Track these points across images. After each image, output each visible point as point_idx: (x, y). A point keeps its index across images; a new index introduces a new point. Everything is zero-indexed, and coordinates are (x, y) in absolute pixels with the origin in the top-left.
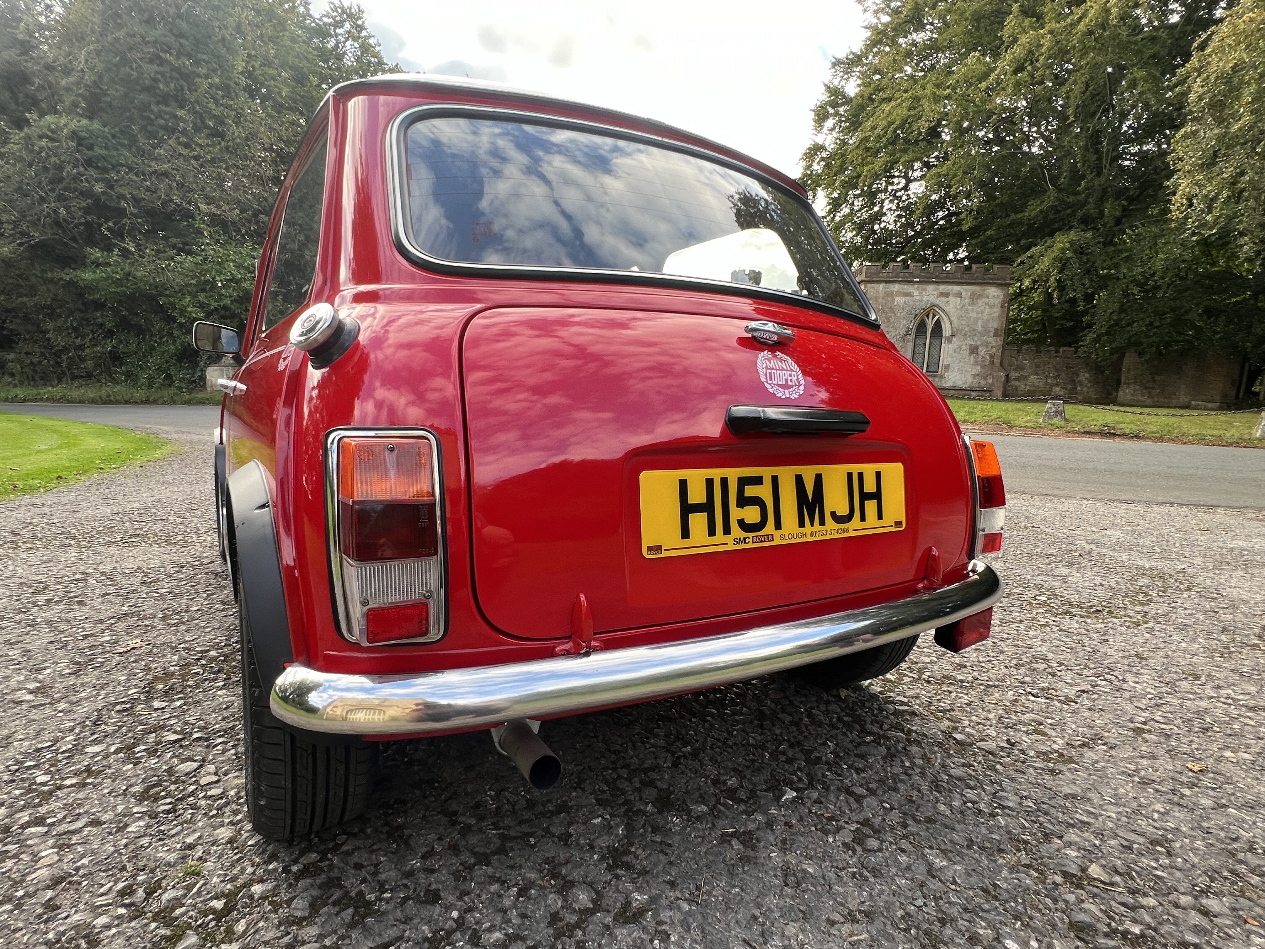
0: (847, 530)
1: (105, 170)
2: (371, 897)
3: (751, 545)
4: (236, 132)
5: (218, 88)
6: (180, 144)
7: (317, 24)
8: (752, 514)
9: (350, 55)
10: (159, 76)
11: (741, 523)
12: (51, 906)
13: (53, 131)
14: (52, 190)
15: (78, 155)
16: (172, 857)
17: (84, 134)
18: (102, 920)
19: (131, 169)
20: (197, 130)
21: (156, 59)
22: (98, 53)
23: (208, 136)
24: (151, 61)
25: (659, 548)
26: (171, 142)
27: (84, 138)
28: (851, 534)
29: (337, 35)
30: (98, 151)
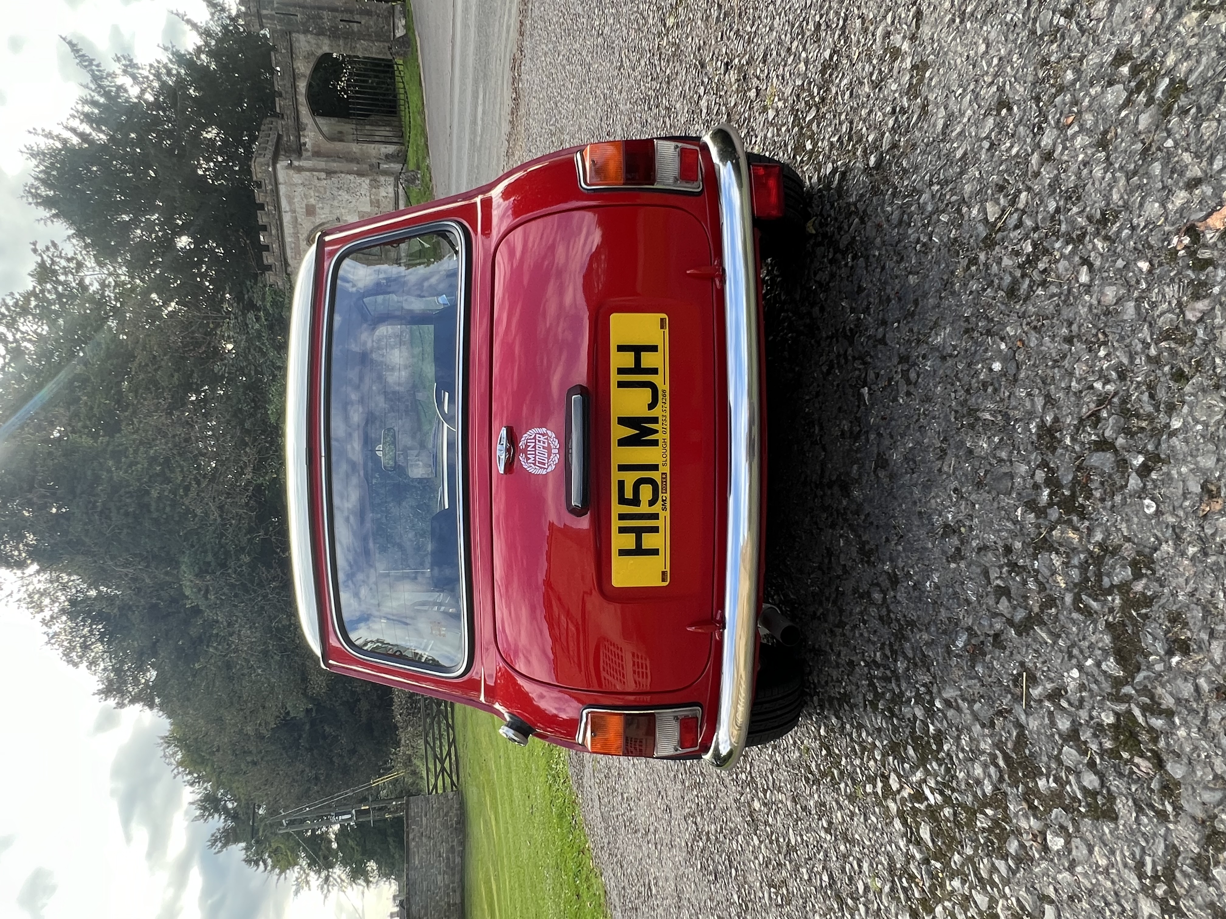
0: (664, 391)
1: (227, 553)
2: (842, 691)
3: (668, 495)
4: (160, 447)
5: (119, 461)
6: (186, 495)
7: (11, 360)
8: (646, 492)
9: (35, 327)
10: (122, 511)
11: (652, 503)
12: (804, 809)
13: (200, 590)
14: (255, 591)
15: (218, 573)
16: (797, 754)
17: (196, 569)
18: (816, 796)
19: (222, 535)
20: (168, 481)
21: (105, 514)
22: (113, 558)
23: (172, 471)
24: (109, 518)
25: (664, 573)
26: (187, 503)
27: (200, 568)
28: (667, 387)
29: (16, 341)
30: (210, 558)
